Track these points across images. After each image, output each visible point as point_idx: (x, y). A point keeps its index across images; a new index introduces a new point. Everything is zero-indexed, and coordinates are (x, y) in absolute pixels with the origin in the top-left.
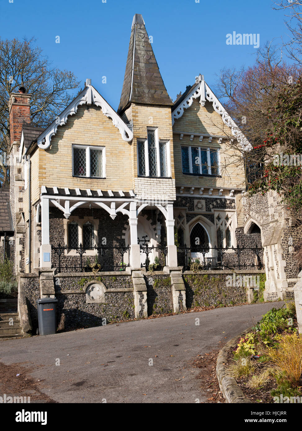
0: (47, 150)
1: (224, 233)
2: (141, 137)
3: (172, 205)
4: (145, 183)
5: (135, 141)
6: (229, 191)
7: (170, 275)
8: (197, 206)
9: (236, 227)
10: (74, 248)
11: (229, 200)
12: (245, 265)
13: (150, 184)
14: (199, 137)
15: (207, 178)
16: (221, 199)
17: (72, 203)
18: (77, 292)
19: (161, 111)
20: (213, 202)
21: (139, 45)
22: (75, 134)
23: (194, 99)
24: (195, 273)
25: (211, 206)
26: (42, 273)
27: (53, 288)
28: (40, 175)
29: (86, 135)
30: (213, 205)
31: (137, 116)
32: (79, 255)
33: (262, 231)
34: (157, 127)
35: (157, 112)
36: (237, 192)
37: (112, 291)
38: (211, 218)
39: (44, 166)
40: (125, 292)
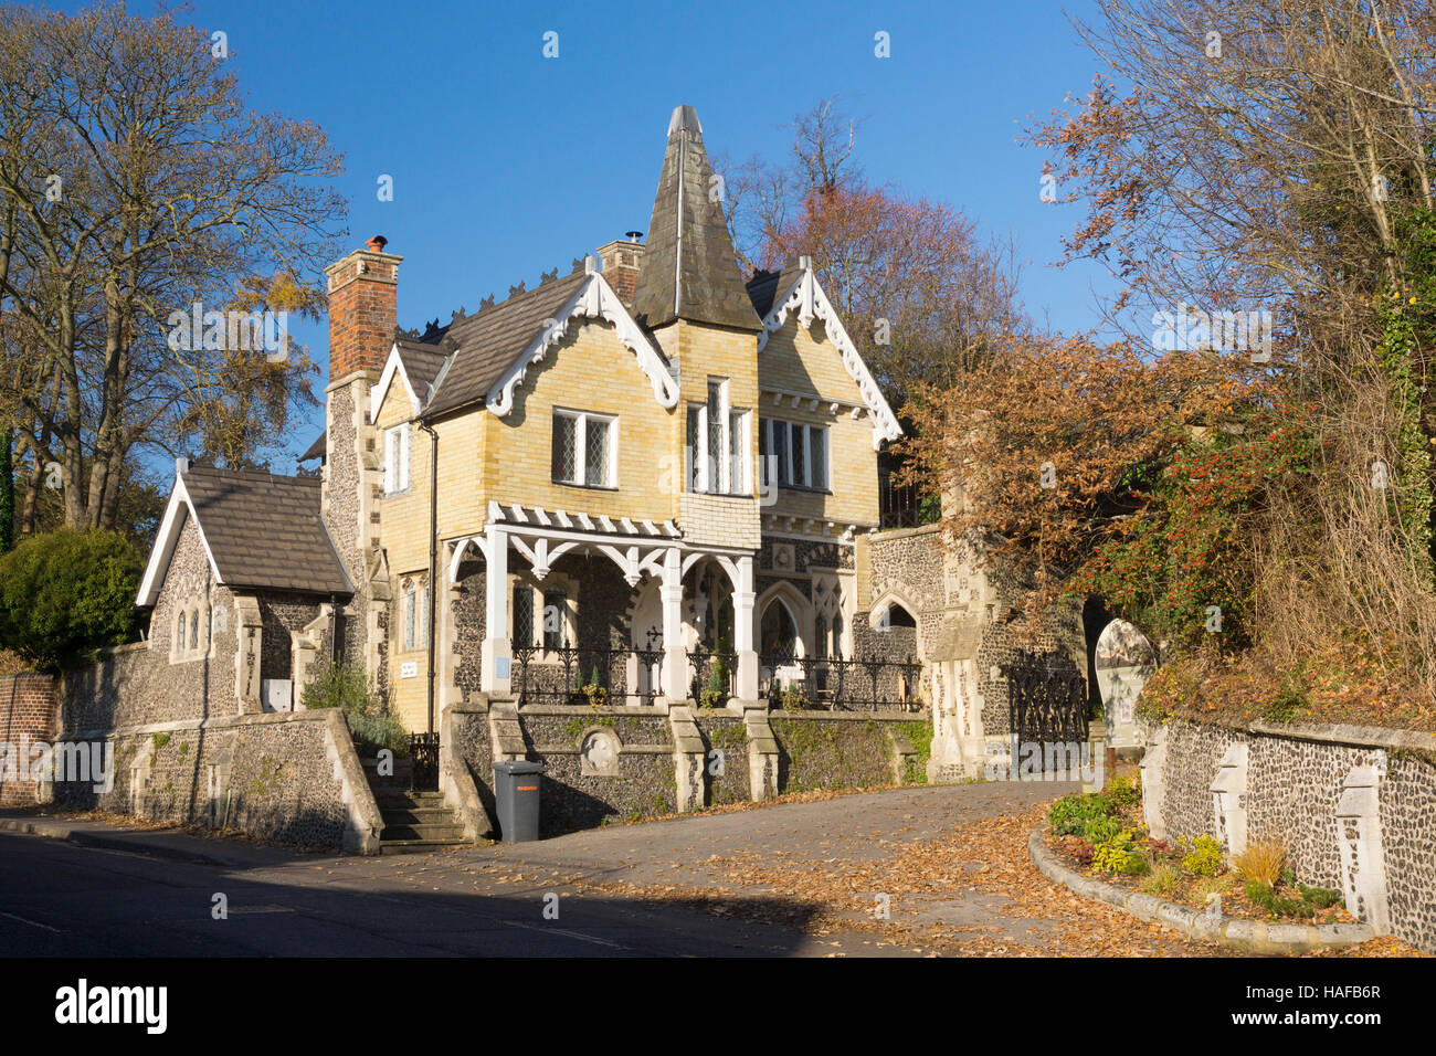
0: (504, 419)
1: (830, 623)
2: (695, 399)
3: (751, 559)
4: (703, 507)
5: (682, 410)
6: (845, 526)
7: (742, 718)
8: (778, 557)
9: (855, 611)
10: (555, 650)
11: (842, 546)
12: (885, 702)
13: (710, 508)
14: (791, 397)
15: (805, 495)
16: (826, 545)
17: (552, 544)
18: (566, 749)
19: (737, 342)
20: (809, 551)
21: (691, 182)
22: (559, 382)
23: (788, 310)
24: (792, 716)
25: (806, 560)
26: (494, 705)
27: (520, 739)
28: (488, 476)
29: (581, 386)
30: (810, 557)
31: (689, 351)
32: (563, 664)
33: (918, 624)
34: (727, 378)
35: (729, 342)
36: (861, 529)
37: (632, 750)
38: (805, 586)
39: (495, 456)
40: (657, 754)
